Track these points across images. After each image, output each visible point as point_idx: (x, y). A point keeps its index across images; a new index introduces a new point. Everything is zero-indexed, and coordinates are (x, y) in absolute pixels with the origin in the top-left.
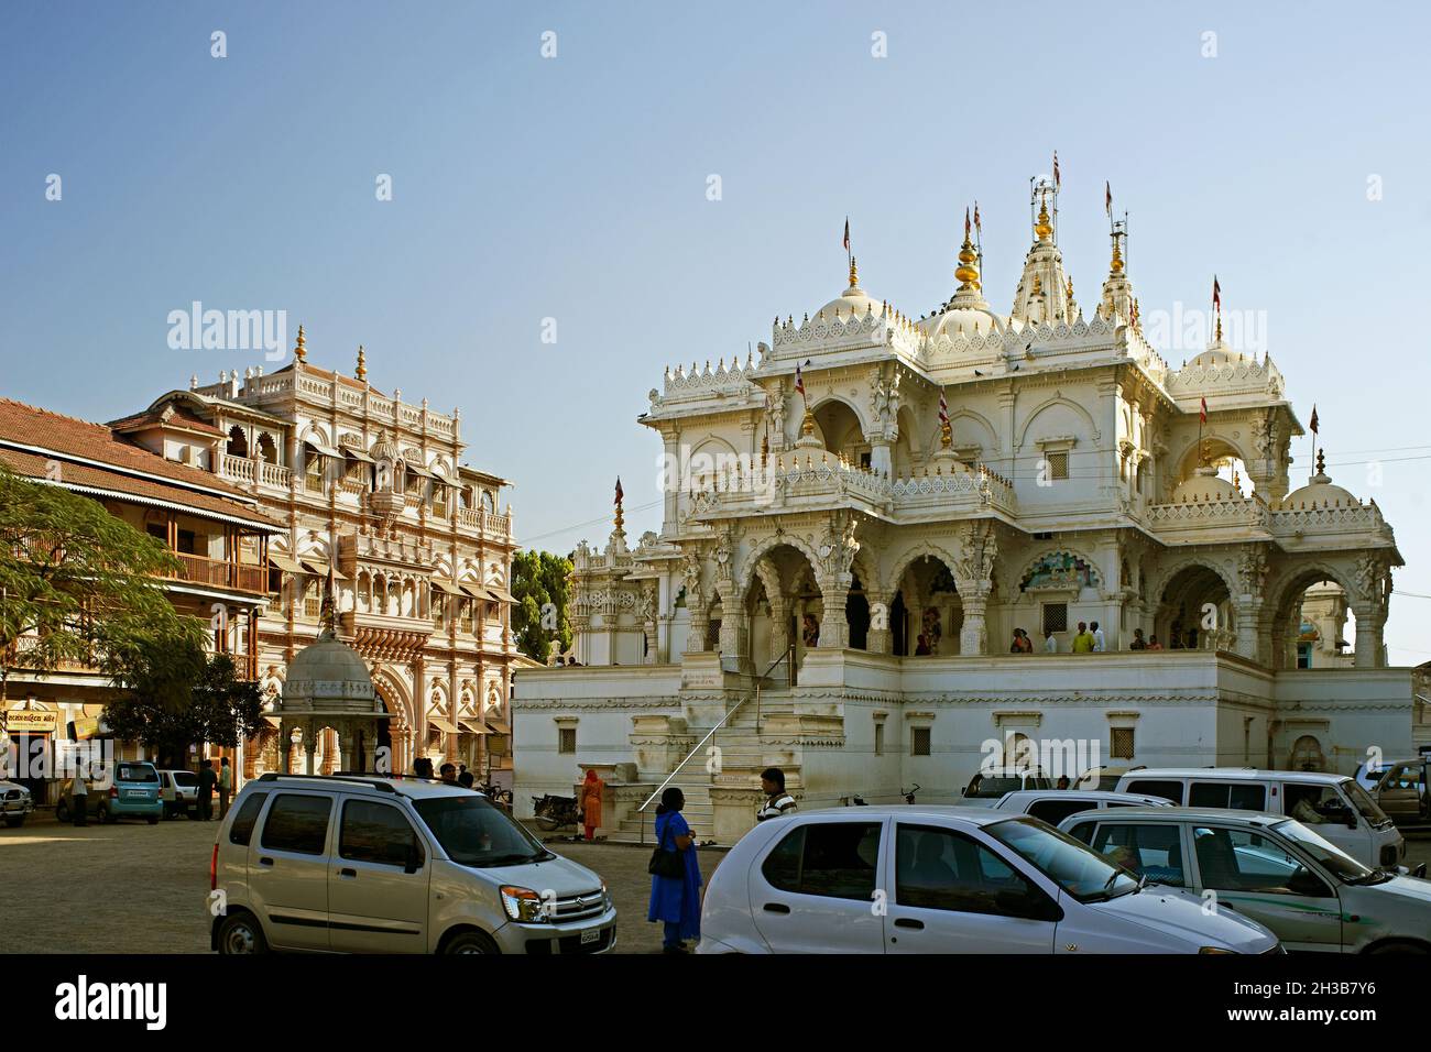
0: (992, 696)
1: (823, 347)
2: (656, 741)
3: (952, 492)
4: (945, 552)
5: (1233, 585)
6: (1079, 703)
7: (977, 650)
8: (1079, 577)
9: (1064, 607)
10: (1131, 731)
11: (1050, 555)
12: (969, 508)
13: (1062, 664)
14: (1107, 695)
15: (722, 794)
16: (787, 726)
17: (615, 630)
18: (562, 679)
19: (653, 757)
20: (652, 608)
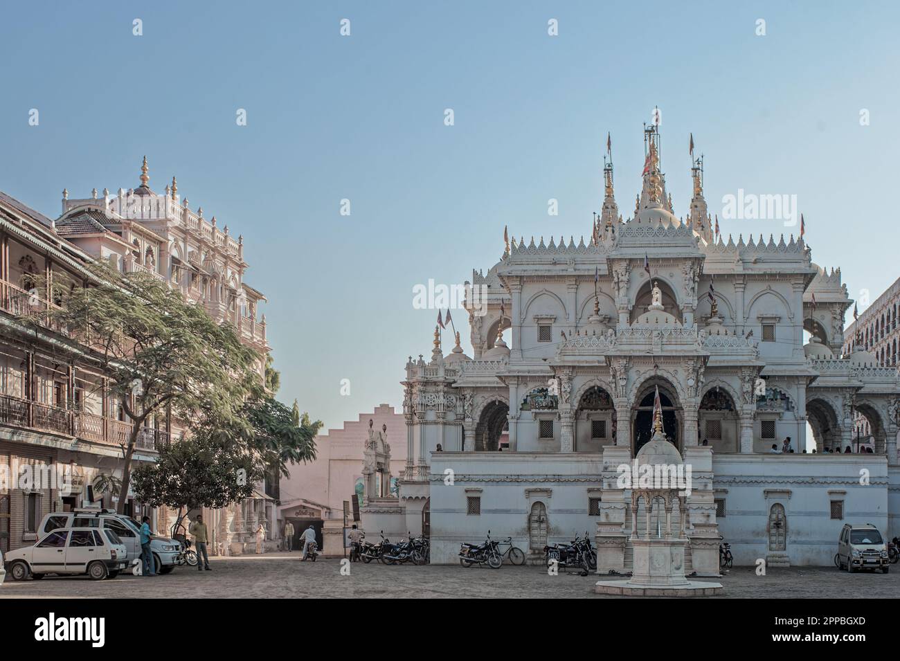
0: (763, 479)
1: (653, 242)
2: (618, 506)
3: (735, 347)
4: (729, 385)
5: (839, 412)
6: (812, 485)
7: (751, 450)
8: (782, 405)
9: (773, 423)
10: (841, 501)
12: (746, 358)
13: (802, 460)
14: (829, 480)
15: (699, 542)
16: (705, 498)
17: (445, 424)
18: (468, 461)
19: (615, 518)
20: (470, 408)
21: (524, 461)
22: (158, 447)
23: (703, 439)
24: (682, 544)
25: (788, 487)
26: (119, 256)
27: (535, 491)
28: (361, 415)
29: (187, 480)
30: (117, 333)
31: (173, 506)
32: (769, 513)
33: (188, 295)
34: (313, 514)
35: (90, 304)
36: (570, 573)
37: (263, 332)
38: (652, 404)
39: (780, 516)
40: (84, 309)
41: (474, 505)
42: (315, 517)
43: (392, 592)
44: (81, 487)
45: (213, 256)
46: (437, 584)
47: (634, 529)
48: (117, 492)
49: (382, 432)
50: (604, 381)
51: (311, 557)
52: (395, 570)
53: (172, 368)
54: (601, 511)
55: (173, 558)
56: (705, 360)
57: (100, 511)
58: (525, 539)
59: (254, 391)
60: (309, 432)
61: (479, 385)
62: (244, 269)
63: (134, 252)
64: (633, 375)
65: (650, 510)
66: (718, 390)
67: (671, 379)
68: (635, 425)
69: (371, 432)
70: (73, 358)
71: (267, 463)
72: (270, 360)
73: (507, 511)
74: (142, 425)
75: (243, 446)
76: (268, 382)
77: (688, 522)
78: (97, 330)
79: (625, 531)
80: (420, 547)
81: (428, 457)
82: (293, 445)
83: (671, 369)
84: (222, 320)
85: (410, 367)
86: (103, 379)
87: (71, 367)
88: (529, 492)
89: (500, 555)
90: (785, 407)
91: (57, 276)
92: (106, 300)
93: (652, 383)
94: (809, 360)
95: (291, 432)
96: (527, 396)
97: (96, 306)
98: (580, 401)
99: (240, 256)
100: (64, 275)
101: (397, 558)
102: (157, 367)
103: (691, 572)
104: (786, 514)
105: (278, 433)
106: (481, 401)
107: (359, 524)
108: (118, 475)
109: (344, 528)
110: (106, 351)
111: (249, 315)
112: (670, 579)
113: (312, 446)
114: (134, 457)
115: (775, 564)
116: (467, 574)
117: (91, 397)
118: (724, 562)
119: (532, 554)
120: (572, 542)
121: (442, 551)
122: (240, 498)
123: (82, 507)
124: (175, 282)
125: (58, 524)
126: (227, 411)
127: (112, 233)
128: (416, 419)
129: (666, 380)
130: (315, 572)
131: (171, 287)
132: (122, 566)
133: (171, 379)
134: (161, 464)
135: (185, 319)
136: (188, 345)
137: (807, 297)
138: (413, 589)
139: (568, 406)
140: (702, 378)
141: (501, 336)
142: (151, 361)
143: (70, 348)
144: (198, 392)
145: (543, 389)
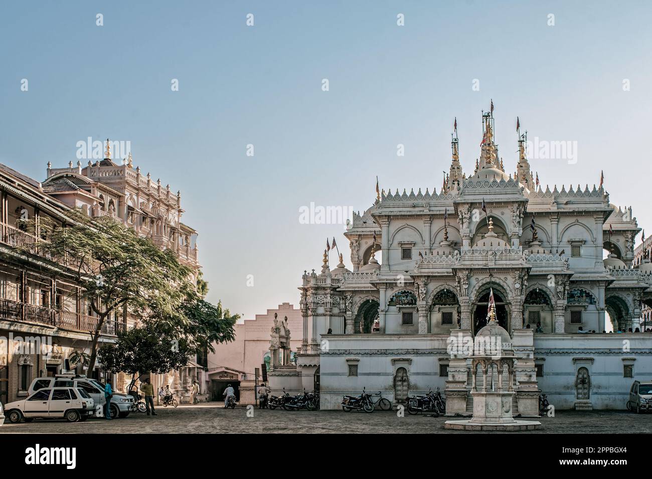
0: (572, 351)
2: (462, 370)
4: (546, 288)
6: (610, 354)
7: (563, 331)
8: (587, 300)
9: (580, 312)
10: (632, 365)
11: (575, 290)
12: (559, 269)
14: (622, 351)
15: (523, 394)
16: (528, 364)
17: (331, 316)
18: (349, 340)
19: (459, 378)
20: (350, 305)
21: (391, 340)
22: (117, 333)
23: (526, 324)
24: (510, 395)
25: (591, 356)
26: (89, 206)
27: (399, 360)
28: (268, 310)
29: (139, 355)
30: (87, 257)
31: (128, 372)
32: (576, 374)
33: (140, 231)
34: (232, 377)
35: (67, 238)
36: (425, 416)
37: (195, 255)
38: (488, 301)
39: (585, 376)
40: (63, 242)
41: (353, 369)
42: (234, 379)
43: (291, 429)
44: (60, 360)
45: (159, 205)
46: (325, 423)
47: (473, 385)
48: (87, 363)
49: (284, 321)
50: (452, 285)
51: (231, 406)
52: (294, 414)
53: (128, 280)
54: (449, 373)
55: (128, 407)
56: (528, 271)
57: (75, 376)
58: (391, 393)
59: (189, 295)
60: (230, 322)
61: (357, 289)
62: (181, 213)
63: (100, 203)
64: (473, 281)
65: (486, 372)
66: (538, 291)
67: (502, 283)
68: (475, 315)
69: (276, 322)
70: (54, 275)
71: (198, 343)
72: (200, 274)
73: (378, 374)
74: (106, 318)
75: (181, 332)
76: (199, 288)
77: (515, 380)
78: (73, 255)
79: (467, 387)
80: (312, 398)
81: (319, 338)
82: (218, 330)
83: (502, 277)
84: (165, 248)
85: (305, 277)
86: (77, 288)
87: (53, 280)
88: (394, 361)
89: (372, 403)
90: (589, 301)
91: (43, 220)
92: (79, 235)
93: (488, 286)
94: (608, 270)
95: (217, 323)
96: (393, 296)
97: (72, 239)
98: (433, 299)
99: (178, 205)
100: (48, 219)
101: (295, 406)
102: (117, 279)
103: (517, 414)
104: (590, 374)
105: (206, 323)
106: (359, 300)
107: (267, 384)
108: (88, 352)
109: (256, 386)
110: (79, 269)
111: (185, 244)
112: (501, 419)
113: (232, 331)
114: (100, 340)
115: (581, 409)
116: (347, 416)
117: (68, 300)
118: (542, 407)
119: (396, 403)
120: (427, 395)
121: (328, 401)
122: (178, 367)
123: (61, 374)
124: (130, 223)
125: (43, 385)
126: (169, 308)
127: (83, 191)
128: (310, 312)
129: (499, 285)
130: (234, 416)
131: (127, 226)
132: (91, 413)
133: (127, 288)
134: (120, 344)
135: (138, 247)
136: (139, 265)
137: (606, 227)
138: (308, 427)
139: (424, 303)
140: (525, 283)
141: (373, 256)
142: (113, 276)
143: (52, 268)
144: (147, 296)
145: (405, 291)
